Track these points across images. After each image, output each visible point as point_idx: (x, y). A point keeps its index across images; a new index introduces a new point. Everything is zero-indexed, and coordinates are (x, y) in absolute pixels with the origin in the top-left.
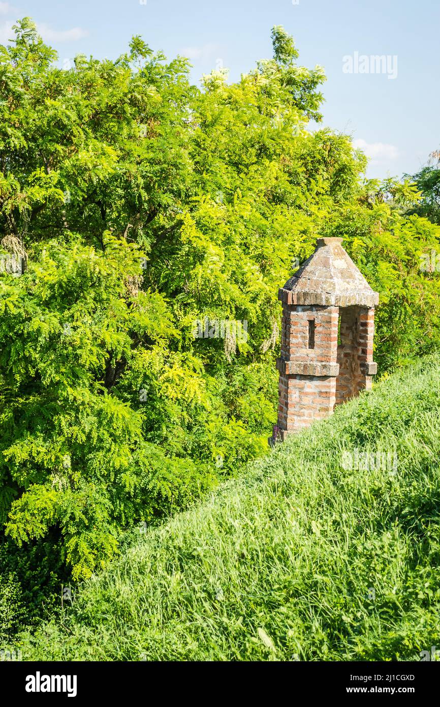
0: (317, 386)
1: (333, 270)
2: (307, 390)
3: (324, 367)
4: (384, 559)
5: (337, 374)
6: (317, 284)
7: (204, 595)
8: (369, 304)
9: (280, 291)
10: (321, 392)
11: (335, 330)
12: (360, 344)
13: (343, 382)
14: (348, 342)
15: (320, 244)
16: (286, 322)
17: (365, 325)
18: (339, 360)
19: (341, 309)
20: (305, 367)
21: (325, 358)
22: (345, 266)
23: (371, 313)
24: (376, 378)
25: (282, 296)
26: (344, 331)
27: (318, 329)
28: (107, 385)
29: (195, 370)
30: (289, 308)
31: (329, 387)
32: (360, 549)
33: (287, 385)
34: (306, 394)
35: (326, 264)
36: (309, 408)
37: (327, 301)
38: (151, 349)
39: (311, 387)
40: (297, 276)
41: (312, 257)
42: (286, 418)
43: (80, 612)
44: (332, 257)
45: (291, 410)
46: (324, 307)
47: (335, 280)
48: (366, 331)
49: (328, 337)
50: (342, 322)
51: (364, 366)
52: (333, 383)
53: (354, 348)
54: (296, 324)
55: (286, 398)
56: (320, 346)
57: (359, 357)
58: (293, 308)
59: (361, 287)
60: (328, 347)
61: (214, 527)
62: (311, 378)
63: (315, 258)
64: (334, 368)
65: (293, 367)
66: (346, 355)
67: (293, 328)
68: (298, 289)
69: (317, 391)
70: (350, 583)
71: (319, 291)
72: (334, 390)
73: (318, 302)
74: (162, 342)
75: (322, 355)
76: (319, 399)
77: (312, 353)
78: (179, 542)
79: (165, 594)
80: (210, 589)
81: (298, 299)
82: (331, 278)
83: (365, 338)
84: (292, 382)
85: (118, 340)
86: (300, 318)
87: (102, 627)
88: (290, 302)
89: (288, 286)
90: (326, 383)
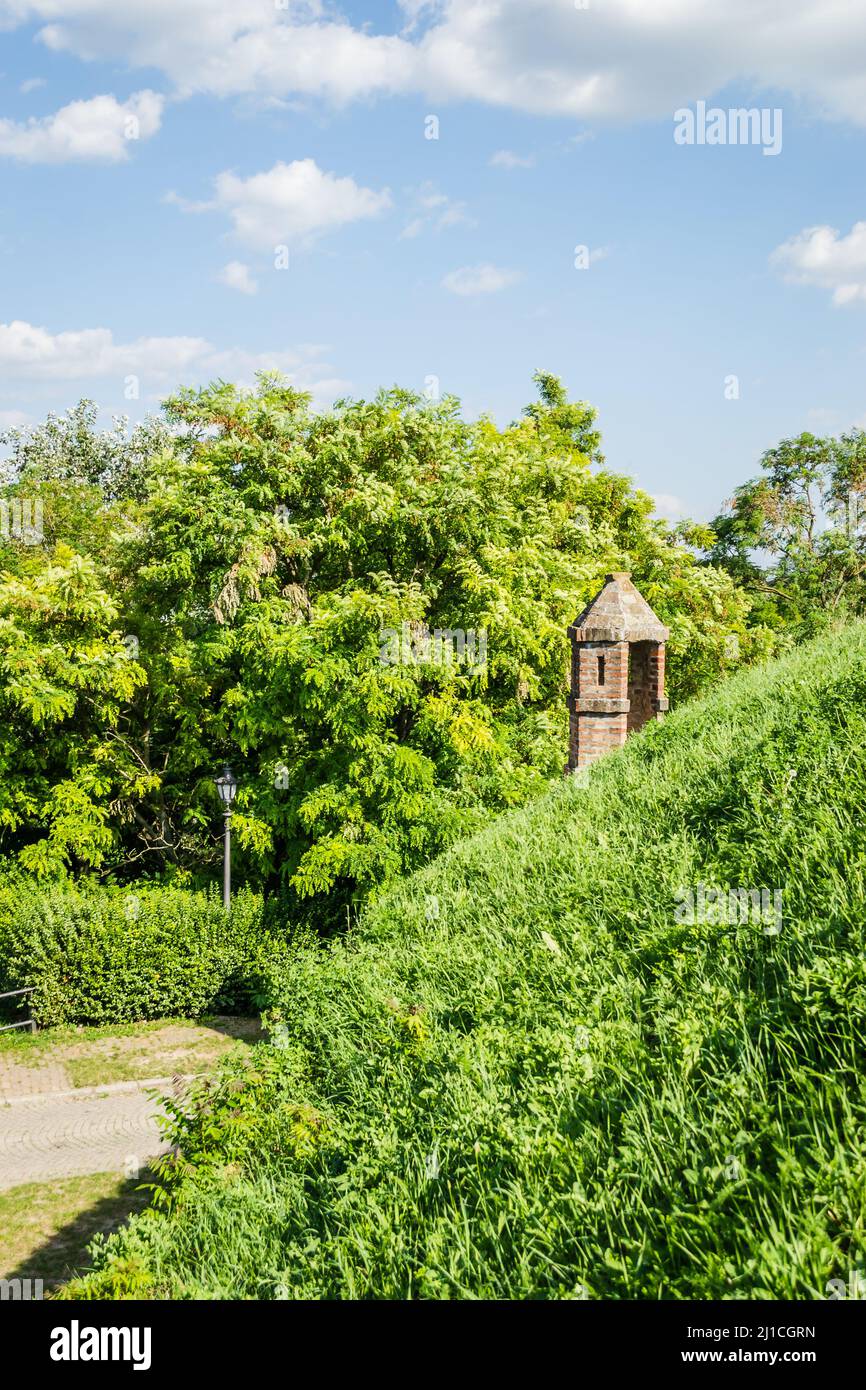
0: (607, 723)
1: (621, 605)
2: (597, 727)
3: (615, 703)
4: (672, 861)
5: (628, 710)
6: (606, 619)
7: (490, 909)
8: (659, 640)
9: (569, 629)
10: (611, 729)
11: (625, 666)
12: (651, 680)
13: (634, 719)
14: (639, 678)
15: (609, 579)
16: (576, 659)
17: (656, 660)
18: (629, 697)
19: (631, 644)
20: (596, 703)
21: (615, 694)
22: (634, 601)
23: (662, 649)
24: (666, 713)
25: (572, 633)
26: (634, 668)
27: (608, 665)
28: (398, 732)
29: (484, 719)
30: (578, 645)
31: (619, 723)
32: (647, 854)
33: (577, 722)
34: (597, 731)
35: (615, 599)
36: (601, 745)
37: (616, 636)
38: (439, 697)
39: (601, 723)
40: (586, 613)
41: (599, 593)
42: (577, 756)
43: (366, 932)
44: (620, 592)
45: (582, 748)
46: (614, 643)
47: (624, 615)
48: (656, 667)
49: (618, 673)
50: (632, 658)
51: (656, 702)
52: (624, 719)
53: (645, 684)
54: (585, 661)
55: (577, 735)
56: (610, 683)
57: (650, 693)
58: (583, 644)
59: (650, 622)
60: (619, 683)
61: (499, 844)
62: (602, 715)
63: (604, 594)
64: (625, 704)
65: (583, 704)
66: (637, 692)
67: (582, 665)
68: (586, 625)
69: (608, 728)
70: (636, 887)
71: (608, 627)
72: (624, 727)
73: (607, 638)
74: (452, 690)
75: (612, 692)
76: (609, 736)
77: (602, 690)
78: (466, 861)
79: (452, 910)
80: (496, 904)
81: (587, 635)
82: (621, 613)
83: (656, 674)
84: (583, 720)
85: (406, 687)
86: (590, 656)
87: (387, 945)
88: (579, 639)
89: (577, 623)
90: (616, 719)
